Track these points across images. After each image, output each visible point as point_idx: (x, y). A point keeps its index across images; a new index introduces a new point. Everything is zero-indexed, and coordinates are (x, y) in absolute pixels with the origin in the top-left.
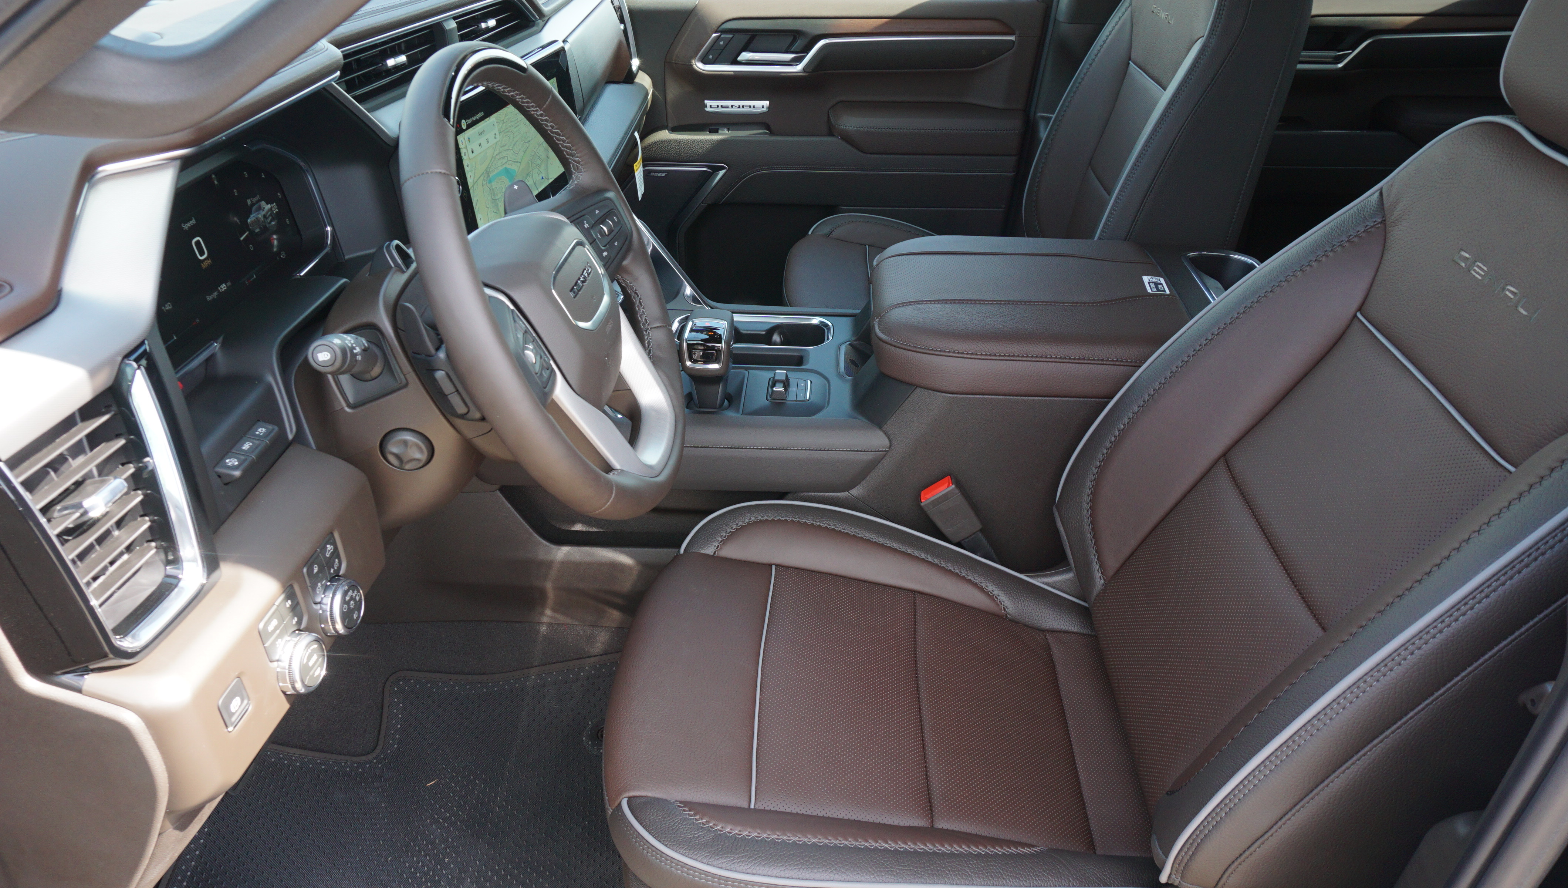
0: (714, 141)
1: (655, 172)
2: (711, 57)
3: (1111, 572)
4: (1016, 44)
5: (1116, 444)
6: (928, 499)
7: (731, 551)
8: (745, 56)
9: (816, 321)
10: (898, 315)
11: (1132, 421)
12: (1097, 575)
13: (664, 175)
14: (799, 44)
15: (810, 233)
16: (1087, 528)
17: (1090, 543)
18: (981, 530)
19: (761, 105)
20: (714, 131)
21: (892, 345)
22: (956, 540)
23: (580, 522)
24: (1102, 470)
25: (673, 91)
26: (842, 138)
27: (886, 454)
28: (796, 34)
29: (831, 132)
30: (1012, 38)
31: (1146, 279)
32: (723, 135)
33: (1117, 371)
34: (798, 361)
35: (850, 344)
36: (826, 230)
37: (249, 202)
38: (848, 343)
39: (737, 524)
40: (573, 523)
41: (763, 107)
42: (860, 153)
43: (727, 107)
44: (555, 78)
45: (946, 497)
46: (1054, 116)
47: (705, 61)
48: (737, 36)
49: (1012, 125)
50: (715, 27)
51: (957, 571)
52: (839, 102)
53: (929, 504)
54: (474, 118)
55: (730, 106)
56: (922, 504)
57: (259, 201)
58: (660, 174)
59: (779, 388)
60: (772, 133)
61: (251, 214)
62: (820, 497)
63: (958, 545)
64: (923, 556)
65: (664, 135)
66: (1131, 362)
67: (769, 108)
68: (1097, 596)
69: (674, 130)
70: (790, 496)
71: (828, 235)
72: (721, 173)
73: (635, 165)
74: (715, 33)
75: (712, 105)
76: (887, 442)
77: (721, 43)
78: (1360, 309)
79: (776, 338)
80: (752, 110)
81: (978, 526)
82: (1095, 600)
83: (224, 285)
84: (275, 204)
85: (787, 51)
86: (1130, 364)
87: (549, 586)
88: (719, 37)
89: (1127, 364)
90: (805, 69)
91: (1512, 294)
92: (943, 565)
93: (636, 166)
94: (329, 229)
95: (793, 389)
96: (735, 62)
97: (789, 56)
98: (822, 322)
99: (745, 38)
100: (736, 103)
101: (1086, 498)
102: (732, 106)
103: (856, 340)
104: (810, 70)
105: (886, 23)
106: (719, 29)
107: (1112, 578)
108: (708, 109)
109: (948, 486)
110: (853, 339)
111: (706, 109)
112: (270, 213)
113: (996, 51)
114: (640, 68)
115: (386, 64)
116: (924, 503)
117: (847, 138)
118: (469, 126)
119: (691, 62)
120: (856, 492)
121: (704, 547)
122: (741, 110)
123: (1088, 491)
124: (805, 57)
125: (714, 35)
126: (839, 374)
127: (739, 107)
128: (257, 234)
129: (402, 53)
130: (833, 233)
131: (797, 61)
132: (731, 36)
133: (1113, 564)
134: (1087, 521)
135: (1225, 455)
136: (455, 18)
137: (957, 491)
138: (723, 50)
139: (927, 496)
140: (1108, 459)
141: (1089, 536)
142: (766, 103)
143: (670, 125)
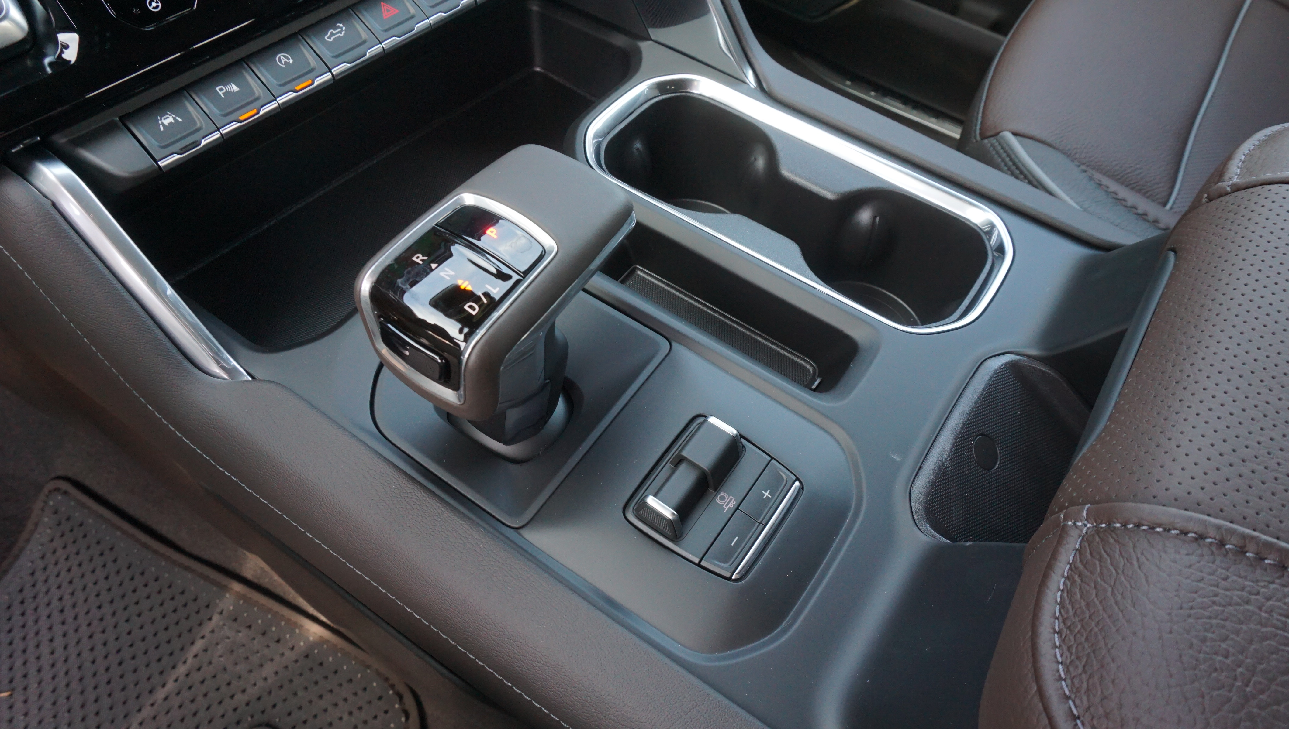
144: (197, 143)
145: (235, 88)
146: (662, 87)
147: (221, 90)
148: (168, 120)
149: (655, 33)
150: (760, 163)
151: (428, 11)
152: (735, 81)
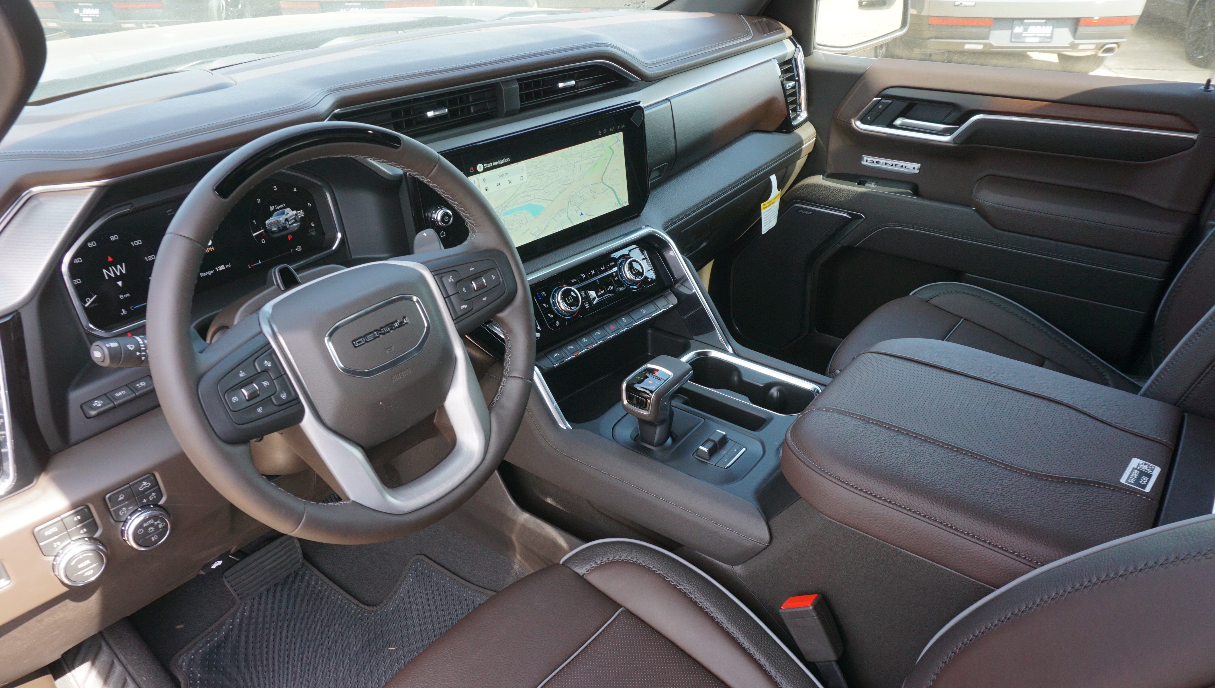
0: (856, 192)
1: (803, 210)
2: (869, 118)
4: (1196, 145)
6: (788, 608)
7: (596, 579)
8: (901, 121)
9: (811, 387)
10: (812, 419)
13: (810, 213)
14: (955, 116)
15: (911, 294)
18: (836, 661)
19: (912, 167)
20: (861, 183)
21: (790, 448)
23: (551, 497)
25: (835, 143)
26: (976, 211)
27: (764, 550)
28: (954, 106)
29: (968, 203)
30: (1194, 136)
31: (1133, 463)
32: (871, 187)
34: (759, 425)
36: (926, 295)
37: (272, 208)
39: (614, 557)
40: (547, 495)
41: (914, 168)
42: (991, 228)
43: (881, 163)
44: (621, 133)
45: (802, 615)
47: (864, 121)
48: (896, 102)
50: (876, 92)
52: (990, 175)
53: (787, 613)
54: (496, 163)
55: (884, 164)
56: (781, 610)
57: (284, 208)
58: (806, 212)
59: (705, 448)
61: (272, 217)
65: (818, 180)
66: (1030, 561)
67: (919, 169)
69: (831, 176)
71: (927, 301)
72: (859, 221)
73: (762, 204)
74: (876, 97)
75: (868, 161)
76: (767, 537)
77: (880, 107)
79: (774, 393)
80: (903, 170)
81: (832, 656)
83: (222, 266)
84: (302, 211)
85: (941, 122)
86: (1029, 563)
87: (514, 538)
88: (879, 101)
89: (1024, 561)
90: (954, 140)
93: (765, 205)
94: (339, 235)
95: (723, 452)
96: (891, 125)
97: (943, 126)
98: (816, 390)
99: (903, 105)
100: (890, 162)
102: (886, 164)
104: (959, 142)
105: (1048, 105)
106: (880, 94)
108: (864, 163)
109: (809, 605)
111: (863, 163)
112: (294, 217)
114: (807, 120)
115: (427, 115)
116: (783, 609)
117: (981, 211)
118: (485, 170)
119: (850, 121)
120: (738, 570)
121: (577, 566)
122: (894, 168)
124: (957, 129)
125: (875, 99)
126: (777, 451)
127: (892, 165)
128: (274, 232)
129: (445, 107)
130: (934, 299)
131: (949, 131)
132: (890, 101)
136: (518, 80)
137: (814, 614)
138: (881, 113)
139: (789, 605)
142: (917, 166)
143: (829, 171)
144: (564, 361)
145: (572, 347)
146: (699, 354)
147: (569, 348)
148: (556, 355)
149: (695, 337)
150: (736, 378)
151: (623, 327)
152: (725, 351)
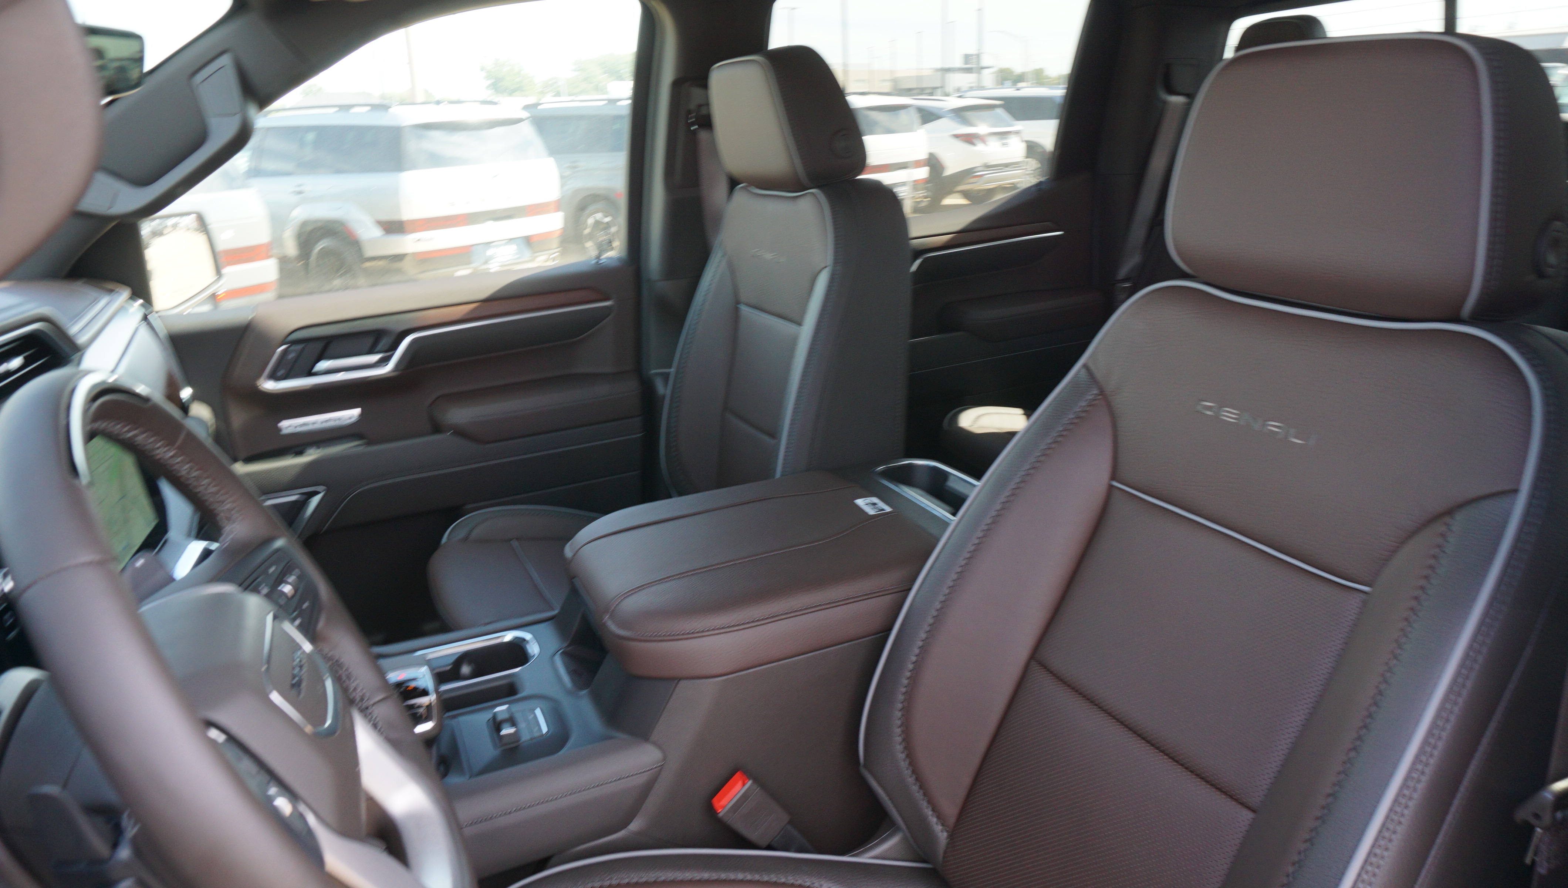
0: (301, 464)
2: (280, 373)
3: (952, 821)
4: (614, 308)
5: (914, 679)
6: (724, 807)
8: (323, 365)
9: (509, 636)
10: (632, 604)
11: (924, 650)
12: (938, 828)
14: (384, 342)
15: (442, 539)
16: (911, 780)
17: (919, 796)
18: (790, 822)
19: (352, 414)
20: (299, 453)
21: (641, 641)
22: (765, 843)
24: (907, 711)
25: (239, 418)
26: (452, 433)
27: (661, 770)
28: (378, 334)
29: (437, 428)
30: (609, 303)
31: (860, 502)
32: (311, 456)
33: (885, 601)
34: (509, 691)
35: (562, 653)
36: (462, 534)
38: (560, 651)
41: (354, 416)
42: (476, 445)
43: (308, 424)
45: (745, 797)
46: (673, 370)
47: (274, 376)
48: (309, 345)
49: (629, 388)
50: (281, 340)
51: (783, 880)
52: (442, 397)
53: (728, 812)
55: (311, 424)
56: (721, 815)
59: (507, 731)
60: (370, 443)
62: (593, 848)
63: (769, 848)
64: (740, 876)
67: (361, 415)
68: (945, 852)
70: (553, 860)
71: (466, 539)
72: (315, 501)
74: (282, 346)
75: (289, 425)
76: (659, 755)
77: (291, 356)
78: (1113, 477)
79: (466, 669)
80: (340, 421)
81: (785, 818)
82: (944, 857)
85: (370, 352)
88: (287, 350)
90: (395, 368)
91: (1278, 428)
92: (766, 878)
95: (522, 725)
96: (310, 374)
97: (374, 358)
98: (516, 638)
99: (320, 346)
100: (319, 418)
101: (899, 748)
102: (315, 422)
103: (568, 646)
104: (401, 368)
105: (477, 308)
106: (287, 341)
107: (954, 827)
108: (285, 432)
109: (744, 785)
110: (566, 644)
113: (592, 321)
114: (194, 398)
116: (721, 813)
117: (460, 432)
119: (257, 383)
120: (635, 826)
123: (899, 739)
124: (392, 356)
125: (282, 348)
126: (569, 693)
127: (323, 422)
130: (471, 535)
131: (384, 361)
132: (301, 346)
133: (951, 810)
134: (907, 772)
135: (1036, 657)
137: (755, 786)
138: (294, 363)
139: (723, 802)
140: (910, 696)
141: (915, 788)
142: (357, 412)
